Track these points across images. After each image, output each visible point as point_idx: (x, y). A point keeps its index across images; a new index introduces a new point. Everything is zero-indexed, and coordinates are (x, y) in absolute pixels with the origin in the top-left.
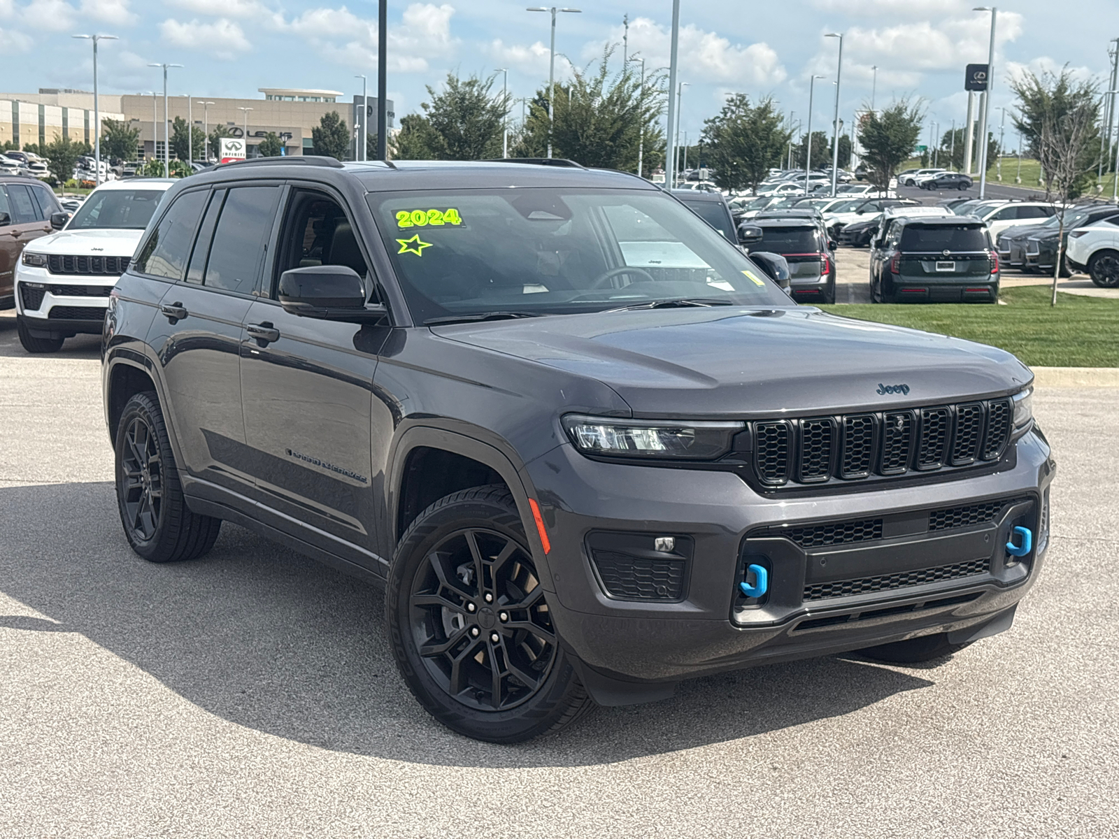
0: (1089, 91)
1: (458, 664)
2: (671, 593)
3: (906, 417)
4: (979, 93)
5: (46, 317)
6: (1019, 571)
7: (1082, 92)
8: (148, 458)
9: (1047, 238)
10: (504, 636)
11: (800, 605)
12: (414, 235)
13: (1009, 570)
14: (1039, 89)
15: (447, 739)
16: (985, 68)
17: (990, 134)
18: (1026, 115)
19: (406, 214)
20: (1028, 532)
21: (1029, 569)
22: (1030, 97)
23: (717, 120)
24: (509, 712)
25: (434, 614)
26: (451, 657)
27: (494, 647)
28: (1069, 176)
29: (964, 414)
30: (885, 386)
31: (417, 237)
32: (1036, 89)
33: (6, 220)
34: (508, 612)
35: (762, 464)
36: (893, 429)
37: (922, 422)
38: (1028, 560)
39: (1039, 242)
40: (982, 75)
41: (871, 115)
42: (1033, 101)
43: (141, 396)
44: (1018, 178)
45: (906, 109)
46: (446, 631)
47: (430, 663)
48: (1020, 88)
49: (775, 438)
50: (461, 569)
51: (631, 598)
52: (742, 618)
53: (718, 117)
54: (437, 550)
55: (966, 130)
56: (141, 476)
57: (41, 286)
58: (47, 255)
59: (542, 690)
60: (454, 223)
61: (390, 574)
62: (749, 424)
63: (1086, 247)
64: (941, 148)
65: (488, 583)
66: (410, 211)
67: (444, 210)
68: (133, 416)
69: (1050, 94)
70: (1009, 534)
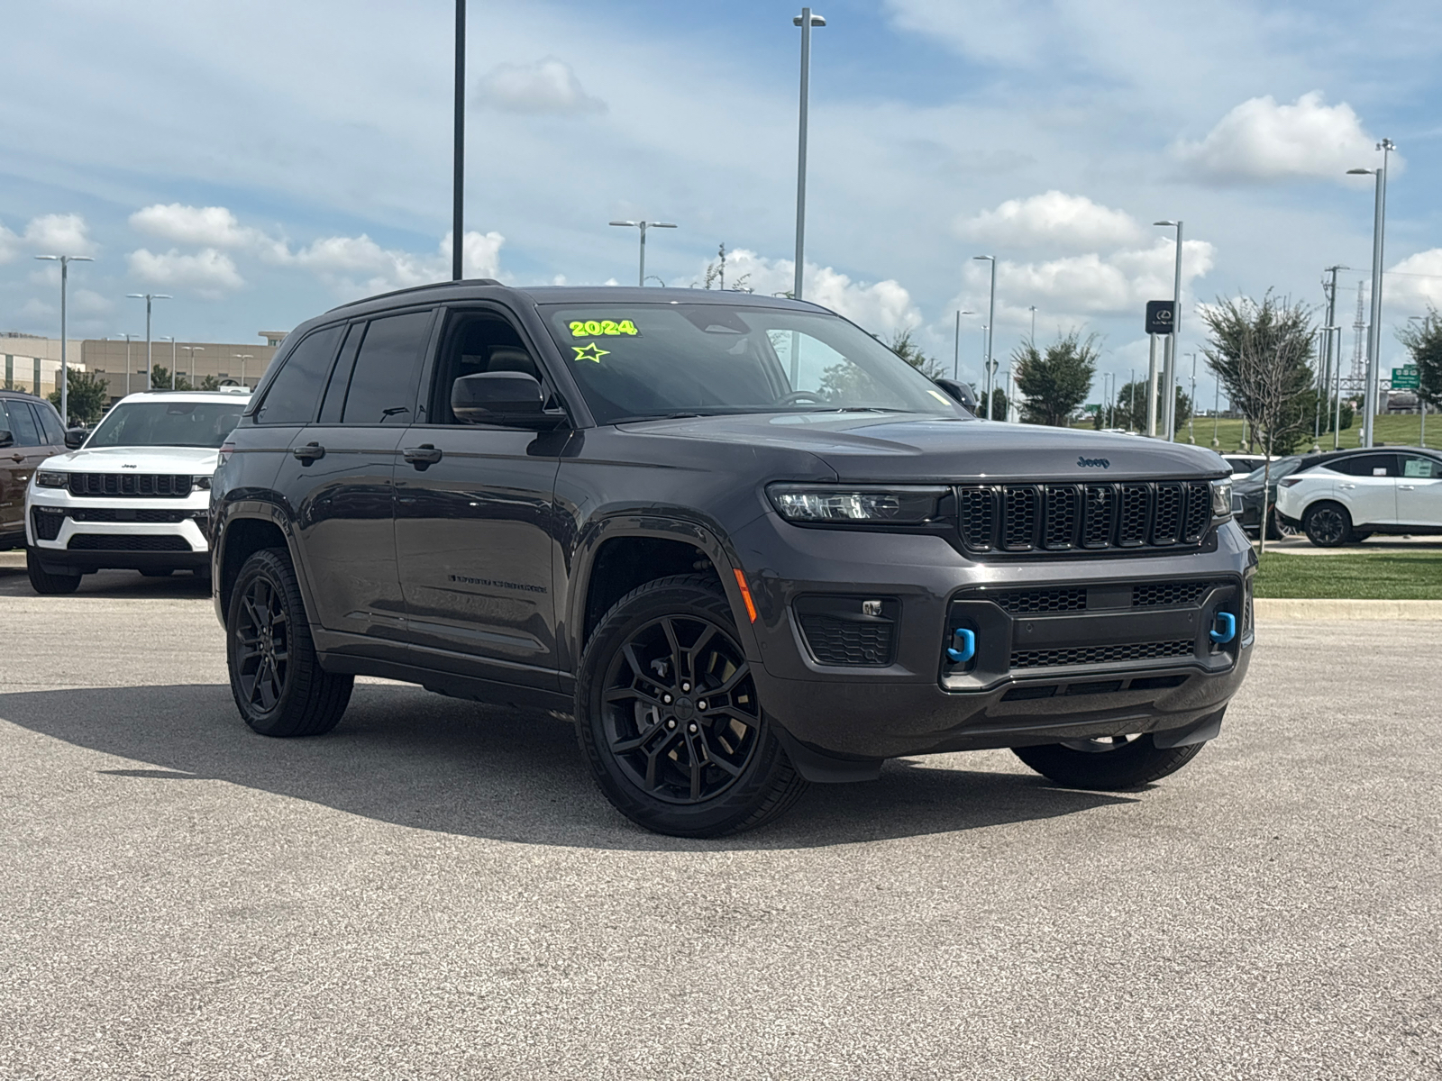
0: (1298, 321)
1: (654, 758)
2: (879, 657)
3: (1107, 491)
4: (1163, 337)
5: (64, 547)
6: (1225, 659)
7: (1290, 323)
8: (271, 618)
9: (1252, 492)
10: (702, 725)
11: (1007, 671)
12: (590, 343)
13: (1212, 658)
14: (1238, 320)
15: (644, 838)
16: (1170, 306)
17: (1179, 389)
18: (1222, 351)
19: (580, 324)
20: (1232, 617)
21: (1235, 658)
22: (1227, 330)
23: (840, 368)
24: (708, 803)
25: (625, 711)
26: (646, 752)
27: (692, 738)
28: (1275, 401)
29: (1163, 492)
30: (1085, 459)
31: (593, 345)
32: (1233, 320)
33: (8, 441)
34: (707, 699)
35: (968, 529)
36: (1094, 501)
37: (1123, 497)
38: (1233, 647)
39: (1243, 497)
40: (1167, 315)
41: (1033, 354)
42: (1230, 334)
43: (263, 552)
44: (1215, 440)
45: (1075, 347)
46: (639, 728)
47: (622, 761)
48: (1214, 318)
49: (979, 504)
50: (655, 663)
51: (839, 663)
52: (951, 683)
53: (840, 365)
54: (632, 641)
55: (1149, 383)
56: (260, 643)
57: (59, 511)
58: (68, 473)
59: (745, 775)
60: (630, 333)
61: (581, 671)
62: (954, 488)
63: (1300, 498)
64: (1118, 406)
65: (685, 672)
66: (584, 321)
67: (619, 322)
68: (253, 576)
69: (1251, 325)
70: (1212, 621)
